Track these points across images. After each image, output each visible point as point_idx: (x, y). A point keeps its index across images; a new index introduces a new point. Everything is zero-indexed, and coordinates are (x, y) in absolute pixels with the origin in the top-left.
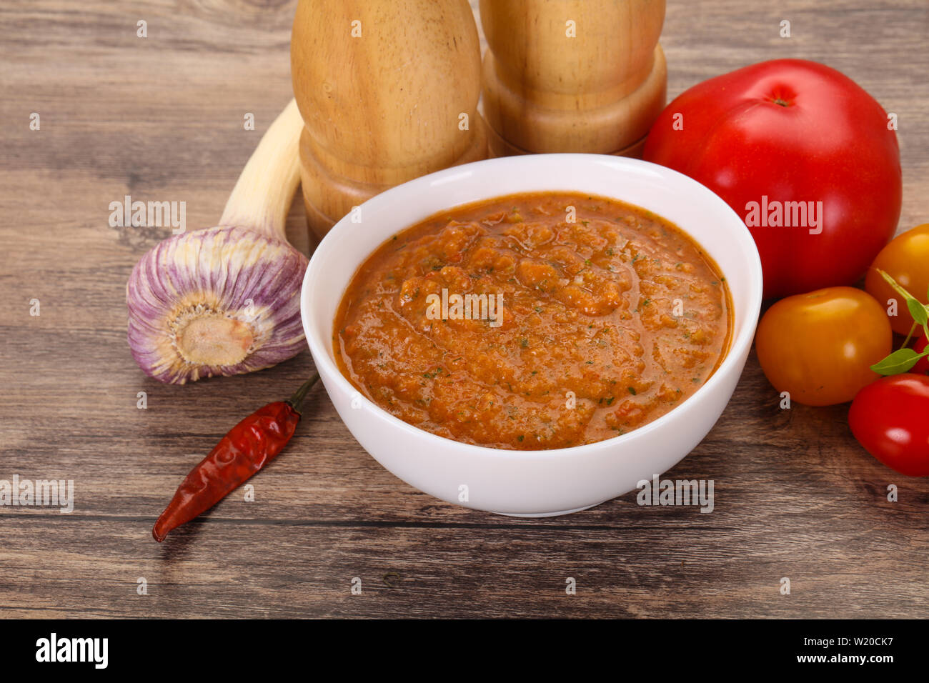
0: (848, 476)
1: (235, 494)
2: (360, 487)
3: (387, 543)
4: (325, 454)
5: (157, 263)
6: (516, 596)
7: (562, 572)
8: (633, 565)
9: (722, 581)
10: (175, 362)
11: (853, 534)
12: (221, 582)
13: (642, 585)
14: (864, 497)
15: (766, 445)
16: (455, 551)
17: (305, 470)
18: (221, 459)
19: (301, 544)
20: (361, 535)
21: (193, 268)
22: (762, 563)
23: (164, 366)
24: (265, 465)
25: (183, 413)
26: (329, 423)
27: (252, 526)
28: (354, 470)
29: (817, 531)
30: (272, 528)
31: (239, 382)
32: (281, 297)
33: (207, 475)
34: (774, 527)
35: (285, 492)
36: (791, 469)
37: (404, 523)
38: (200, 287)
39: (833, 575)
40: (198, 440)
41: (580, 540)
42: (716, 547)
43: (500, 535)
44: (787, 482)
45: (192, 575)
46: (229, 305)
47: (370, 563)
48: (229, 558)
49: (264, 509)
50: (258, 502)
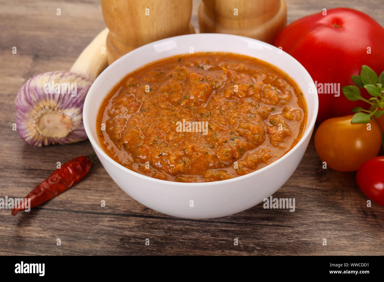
0: (354, 206)
1: (57, 197)
3: (125, 224)
4: (103, 182)
5: (29, 86)
6: (183, 252)
7: (207, 242)
8: (242, 241)
10: (36, 135)
11: (353, 233)
12: (42, 237)
13: (245, 250)
14: (360, 216)
15: (316, 189)
16: (157, 230)
17: (92, 189)
18: (52, 180)
19: (84, 222)
20: (113, 220)
21: (44, 89)
22: (306, 244)
23: (31, 136)
24: (73, 185)
25: (39, 160)
27: (62, 212)
29: (335, 230)
30: (71, 214)
31: (68, 147)
33: (44, 188)
34: (314, 227)
35: (81, 198)
36: (326, 201)
37: (135, 215)
38: (47, 98)
39: (340, 251)
40: (44, 172)
41: (218, 228)
42: (285, 235)
43: (180, 223)
44: (324, 207)
45: (30, 233)
46: (61, 107)
47: (115, 233)
48: (48, 227)
49: (69, 205)
50: (67, 202)
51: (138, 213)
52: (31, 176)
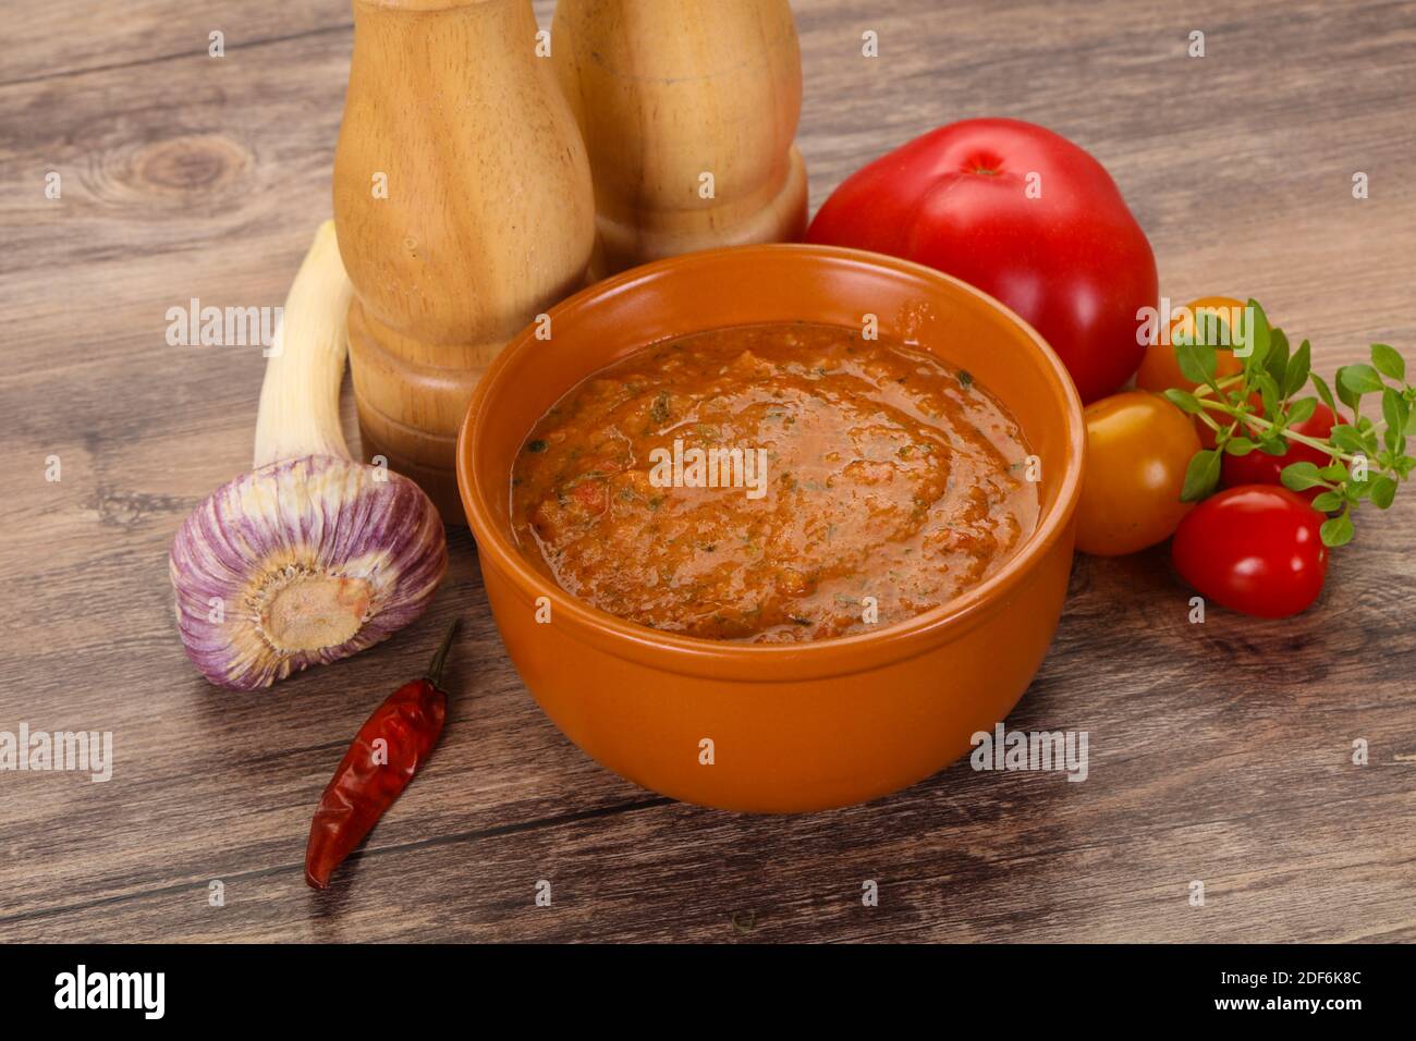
0: (1188, 635)
1: (390, 814)
2: (557, 771)
3: (620, 834)
4: (494, 739)
5: (219, 520)
6: (818, 866)
7: (866, 824)
8: (956, 797)
9: (1078, 794)
10: (259, 655)
11: (1222, 705)
13: (976, 820)
14: (1218, 657)
15: (1071, 616)
16: (716, 826)
17: (475, 765)
19: (506, 859)
20: (582, 831)
21: (274, 518)
22: (1118, 763)
23: (245, 664)
24: (418, 770)
25: (278, 725)
26: (483, 699)
27: (429, 850)
28: (542, 752)
29: (1176, 709)
30: (457, 847)
31: (342, 671)
32: (401, 533)
33: (348, 794)
34: (1118, 715)
35: (458, 797)
36: (1113, 640)
38: (286, 541)
39: (1214, 761)
40: (313, 755)
44: (1115, 657)
46: (331, 558)
47: (608, 864)
49: (437, 825)
50: (425, 817)
51: (640, 796)
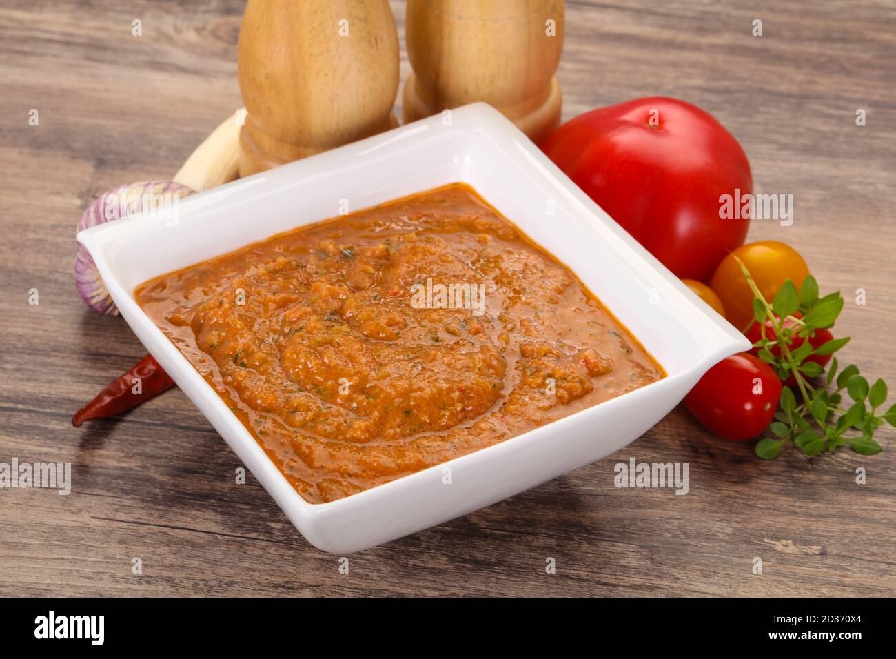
12: (125, 468)
45: (102, 460)
48: (135, 451)
52: (100, 365)
